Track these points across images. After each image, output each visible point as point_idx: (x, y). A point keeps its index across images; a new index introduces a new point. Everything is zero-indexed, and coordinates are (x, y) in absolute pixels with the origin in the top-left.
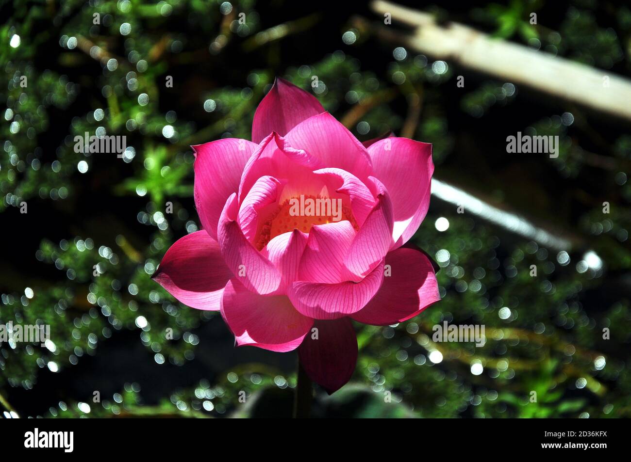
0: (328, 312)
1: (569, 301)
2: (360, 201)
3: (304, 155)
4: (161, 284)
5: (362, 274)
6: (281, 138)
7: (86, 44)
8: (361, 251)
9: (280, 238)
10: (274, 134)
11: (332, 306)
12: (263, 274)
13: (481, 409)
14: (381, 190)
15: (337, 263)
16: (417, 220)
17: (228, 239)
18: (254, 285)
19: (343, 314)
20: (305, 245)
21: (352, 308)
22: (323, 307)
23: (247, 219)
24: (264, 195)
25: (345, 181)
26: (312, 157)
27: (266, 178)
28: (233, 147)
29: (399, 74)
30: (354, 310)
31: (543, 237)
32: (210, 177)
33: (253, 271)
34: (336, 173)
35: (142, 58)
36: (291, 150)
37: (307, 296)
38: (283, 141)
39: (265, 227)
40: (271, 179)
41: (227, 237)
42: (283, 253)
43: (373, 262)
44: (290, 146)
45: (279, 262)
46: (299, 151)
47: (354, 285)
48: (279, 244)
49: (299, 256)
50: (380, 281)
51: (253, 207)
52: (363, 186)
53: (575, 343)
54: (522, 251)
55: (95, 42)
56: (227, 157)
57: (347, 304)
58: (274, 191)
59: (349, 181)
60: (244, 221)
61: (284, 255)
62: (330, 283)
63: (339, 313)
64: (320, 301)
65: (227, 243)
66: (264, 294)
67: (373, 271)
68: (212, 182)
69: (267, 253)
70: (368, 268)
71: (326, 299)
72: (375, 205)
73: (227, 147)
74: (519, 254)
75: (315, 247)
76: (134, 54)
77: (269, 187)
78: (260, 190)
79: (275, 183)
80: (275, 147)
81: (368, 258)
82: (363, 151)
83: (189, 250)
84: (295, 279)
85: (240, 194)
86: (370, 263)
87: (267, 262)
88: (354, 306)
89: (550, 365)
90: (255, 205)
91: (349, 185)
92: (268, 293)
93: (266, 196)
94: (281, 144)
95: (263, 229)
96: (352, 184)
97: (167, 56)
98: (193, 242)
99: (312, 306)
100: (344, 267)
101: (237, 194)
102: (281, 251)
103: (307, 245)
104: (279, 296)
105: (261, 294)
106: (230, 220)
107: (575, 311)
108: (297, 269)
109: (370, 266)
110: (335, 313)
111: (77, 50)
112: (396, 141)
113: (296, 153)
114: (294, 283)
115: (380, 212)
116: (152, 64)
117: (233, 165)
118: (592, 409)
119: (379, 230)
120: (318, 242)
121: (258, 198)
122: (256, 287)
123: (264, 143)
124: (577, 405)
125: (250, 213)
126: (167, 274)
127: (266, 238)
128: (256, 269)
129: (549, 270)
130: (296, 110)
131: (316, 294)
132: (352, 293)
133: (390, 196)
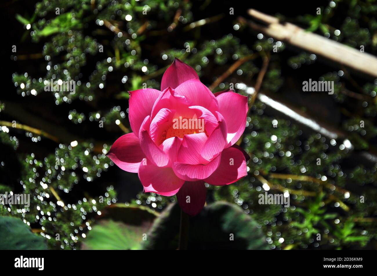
0: (191, 178)
1: (334, 164)
2: (210, 124)
3: (184, 98)
4: (110, 159)
5: (209, 160)
6: (173, 90)
7: (108, 24)
8: (209, 148)
9: (169, 140)
10: (169, 88)
11: (193, 175)
12: (160, 157)
13: (287, 214)
14: (220, 119)
15: (197, 153)
16: (238, 134)
17: (143, 139)
18: (155, 162)
19: (198, 179)
20: (181, 144)
21: (203, 177)
22: (188, 175)
23: (153, 129)
24: (162, 118)
25: (203, 113)
26: (189, 100)
27: (164, 109)
28: (150, 92)
29: (259, 47)
30: (204, 178)
31: (324, 131)
32: (138, 107)
33: (155, 155)
34: (199, 109)
35: (134, 33)
36: (178, 96)
37: (181, 170)
38: (174, 91)
39: (164, 133)
40: (166, 110)
41: (142, 138)
42: (170, 147)
43: (215, 154)
44: (177, 94)
45: (168, 151)
46: (182, 96)
47: (204, 166)
48: (169, 142)
49: (178, 150)
50: (218, 164)
51: (157, 124)
52: (213, 116)
53: (335, 185)
54: (313, 138)
55: (113, 24)
56: (147, 97)
57: (200, 175)
58: (168, 116)
59: (205, 114)
60: (152, 130)
61: (170, 149)
62: (192, 164)
63: (196, 179)
64: (187, 173)
65: (142, 141)
66: (160, 166)
67: (214, 159)
68: (139, 109)
69: (163, 147)
70: (213, 157)
71: (190, 172)
72: (217, 126)
73: (147, 92)
74: (311, 140)
75: (186, 145)
76: (131, 30)
77: (165, 114)
78: (160, 115)
79: (168, 112)
80: (170, 94)
81: (212, 152)
82: (214, 98)
83: (126, 142)
84: (176, 160)
85: (151, 116)
86: (214, 155)
87: (162, 151)
88: (204, 176)
89: (322, 195)
90: (158, 123)
91: (205, 115)
92: (162, 166)
93: (163, 118)
94: (172, 93)
95: (163, 133)
96: (206, 115)
97: (146, 32)
98: (128, 138)
99: (183, 174)
100: (200, 155)
101: (150, 116)
102: (169, 146)
103: (182, 144)
104: (168, 168)
105: (159, 166)
106: (144, 130)
107: (337, 168)
108: (177, 156)
109: (213, 156)
110: (194, 179)
111: (104, 27)
112: (231, 94)
113: (180, 98)
114: (175, 162)
115: (219, 130)
116: (139, 35)
117: (150, 101)
118: (341, 218)
119: (218, 139)
120: (187, 143)
121: (159, 119)
122: (156, 163)
123: (164, 92)
124: (333, 216)
125: (155, 127)
126: (114, 153)
127: (164, 138)
128: (156, 154)
129: (326, 147)
130: (184, 75)
131: (185, 169)
132: (203, 170)
133: (226, 122)
